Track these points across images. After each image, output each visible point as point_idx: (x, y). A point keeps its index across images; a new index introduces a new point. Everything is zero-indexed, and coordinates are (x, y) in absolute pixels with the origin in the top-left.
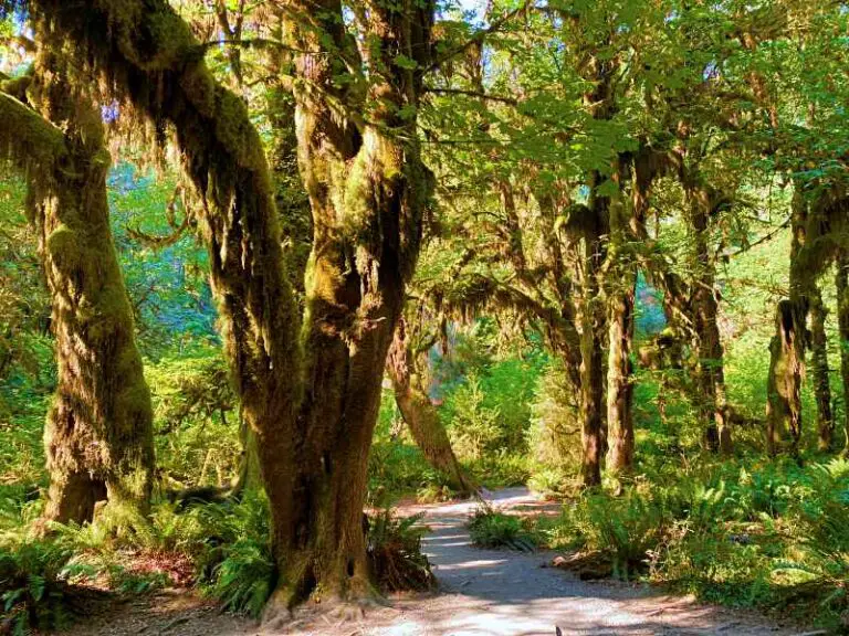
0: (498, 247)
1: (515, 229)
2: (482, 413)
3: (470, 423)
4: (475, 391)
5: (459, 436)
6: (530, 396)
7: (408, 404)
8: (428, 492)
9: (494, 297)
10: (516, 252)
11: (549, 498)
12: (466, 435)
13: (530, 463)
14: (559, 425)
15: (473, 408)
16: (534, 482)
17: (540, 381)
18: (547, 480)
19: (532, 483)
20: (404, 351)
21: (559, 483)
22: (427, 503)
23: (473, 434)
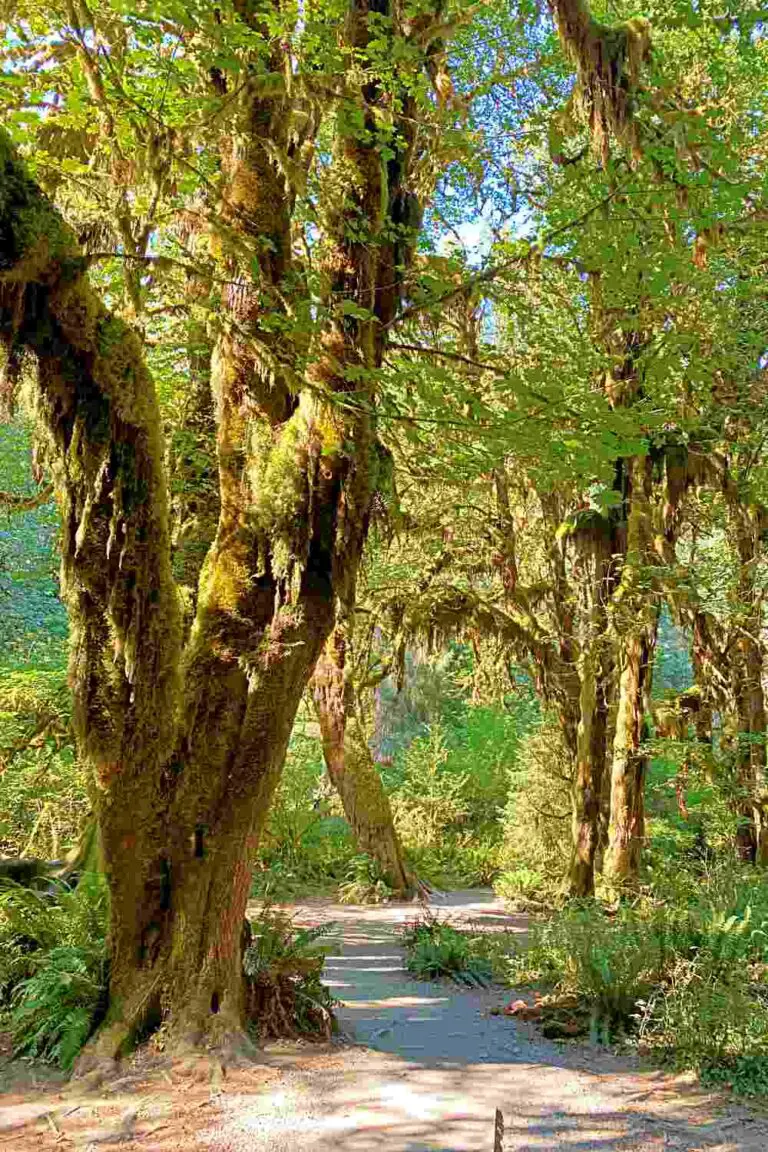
0: (484, 554)
1: (508, 532)
2: (444, 780)
3: (425, 792)
4: (437, 747)
5: (409, 809)
6: (511, 760)
7: (339, 760)
8: (356, 887)
9: (472, 619)
10: (506, 563)
11: (522, 909)
12: (420, 808)
13: (504, 855)
14: (547, 805)
15: (432, 771)
16: (504, 884)
17: (526, 740)
18: (522, 883)
19: (500, 885)
20: (342, 683)
21: (537, 888)
22: (352, 902)
23: (429, 807)
